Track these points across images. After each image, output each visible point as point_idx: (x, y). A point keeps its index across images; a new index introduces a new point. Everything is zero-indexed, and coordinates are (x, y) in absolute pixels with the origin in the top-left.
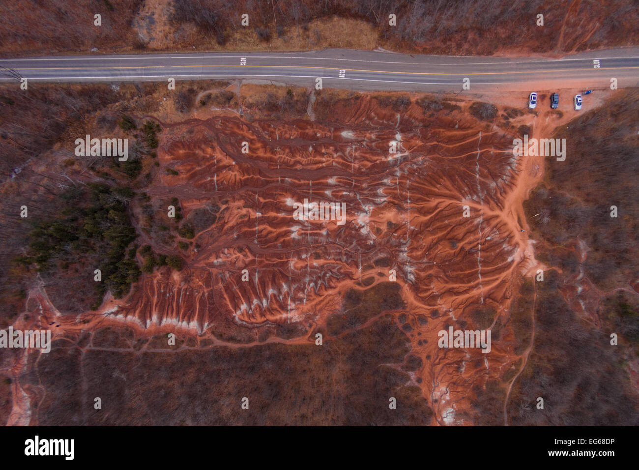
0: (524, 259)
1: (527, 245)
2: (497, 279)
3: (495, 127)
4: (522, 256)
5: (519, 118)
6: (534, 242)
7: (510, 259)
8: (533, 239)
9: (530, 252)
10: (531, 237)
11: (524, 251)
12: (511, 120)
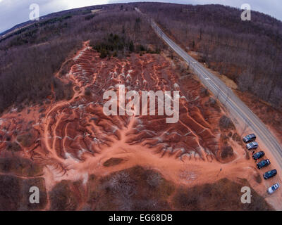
0: (64, 169)
1: (81, 171)
2: (51, 148)
3: (219, 135)
4: (69, 167)
5: (236, 143)
6: (85, 181)
7: (67, 154)
8: (89, 180)
9: (73, 175)
10: (92, 177)
11: (74, 169)
12: (231, 139)
